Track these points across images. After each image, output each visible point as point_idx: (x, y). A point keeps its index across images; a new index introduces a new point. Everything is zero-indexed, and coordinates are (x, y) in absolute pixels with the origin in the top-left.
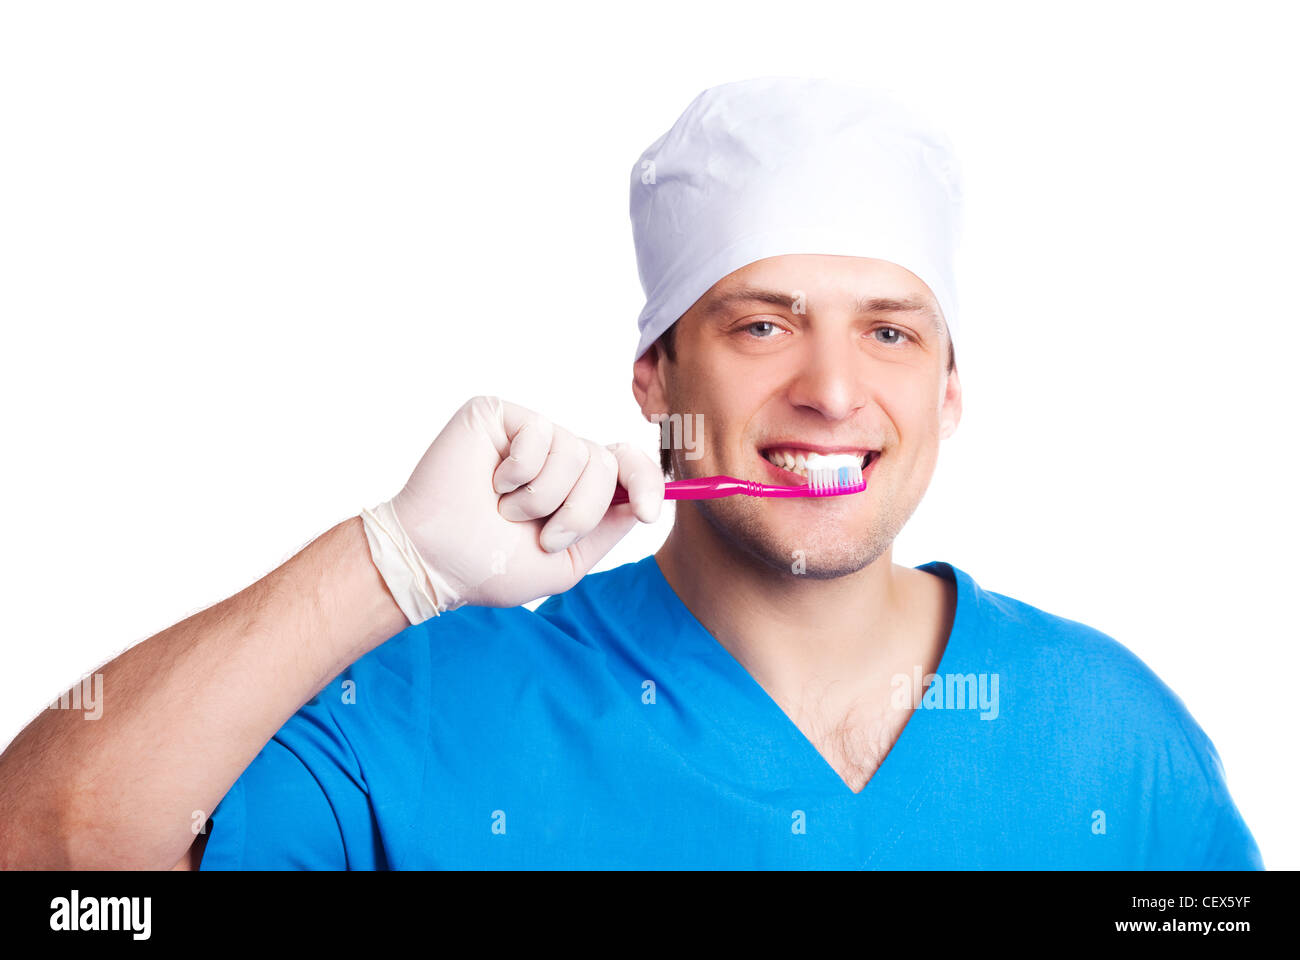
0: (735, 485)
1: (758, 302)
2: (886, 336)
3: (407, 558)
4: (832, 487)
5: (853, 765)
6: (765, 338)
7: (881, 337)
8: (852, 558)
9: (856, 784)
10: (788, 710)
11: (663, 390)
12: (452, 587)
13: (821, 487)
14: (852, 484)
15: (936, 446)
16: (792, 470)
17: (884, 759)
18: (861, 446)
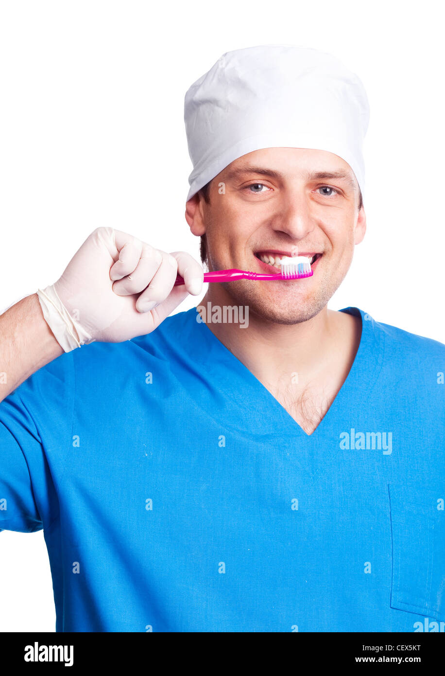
0: (241, 274)
1: (255, 173)
2: (325, 192)
3: (63, 317)
4: (294, 274)
5: (307, 420)
6: (259, 193)
7: (323, 192)
8: (306, 314)
9: (309, 430)
10: (271, 390)
11: (202, 218)
12: (87, 332)
13: (289, 274)
14: (305, 272)
15: (352, 250)
16: (273, 265)
17: (324, 416)
18: (312, 251)
